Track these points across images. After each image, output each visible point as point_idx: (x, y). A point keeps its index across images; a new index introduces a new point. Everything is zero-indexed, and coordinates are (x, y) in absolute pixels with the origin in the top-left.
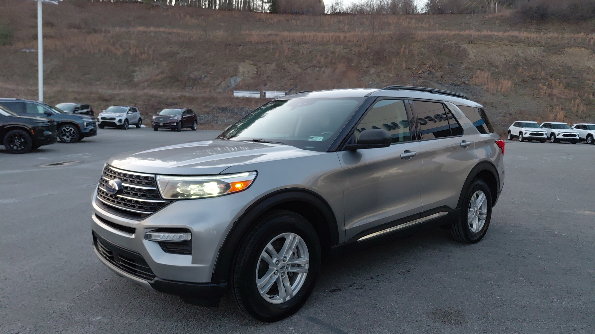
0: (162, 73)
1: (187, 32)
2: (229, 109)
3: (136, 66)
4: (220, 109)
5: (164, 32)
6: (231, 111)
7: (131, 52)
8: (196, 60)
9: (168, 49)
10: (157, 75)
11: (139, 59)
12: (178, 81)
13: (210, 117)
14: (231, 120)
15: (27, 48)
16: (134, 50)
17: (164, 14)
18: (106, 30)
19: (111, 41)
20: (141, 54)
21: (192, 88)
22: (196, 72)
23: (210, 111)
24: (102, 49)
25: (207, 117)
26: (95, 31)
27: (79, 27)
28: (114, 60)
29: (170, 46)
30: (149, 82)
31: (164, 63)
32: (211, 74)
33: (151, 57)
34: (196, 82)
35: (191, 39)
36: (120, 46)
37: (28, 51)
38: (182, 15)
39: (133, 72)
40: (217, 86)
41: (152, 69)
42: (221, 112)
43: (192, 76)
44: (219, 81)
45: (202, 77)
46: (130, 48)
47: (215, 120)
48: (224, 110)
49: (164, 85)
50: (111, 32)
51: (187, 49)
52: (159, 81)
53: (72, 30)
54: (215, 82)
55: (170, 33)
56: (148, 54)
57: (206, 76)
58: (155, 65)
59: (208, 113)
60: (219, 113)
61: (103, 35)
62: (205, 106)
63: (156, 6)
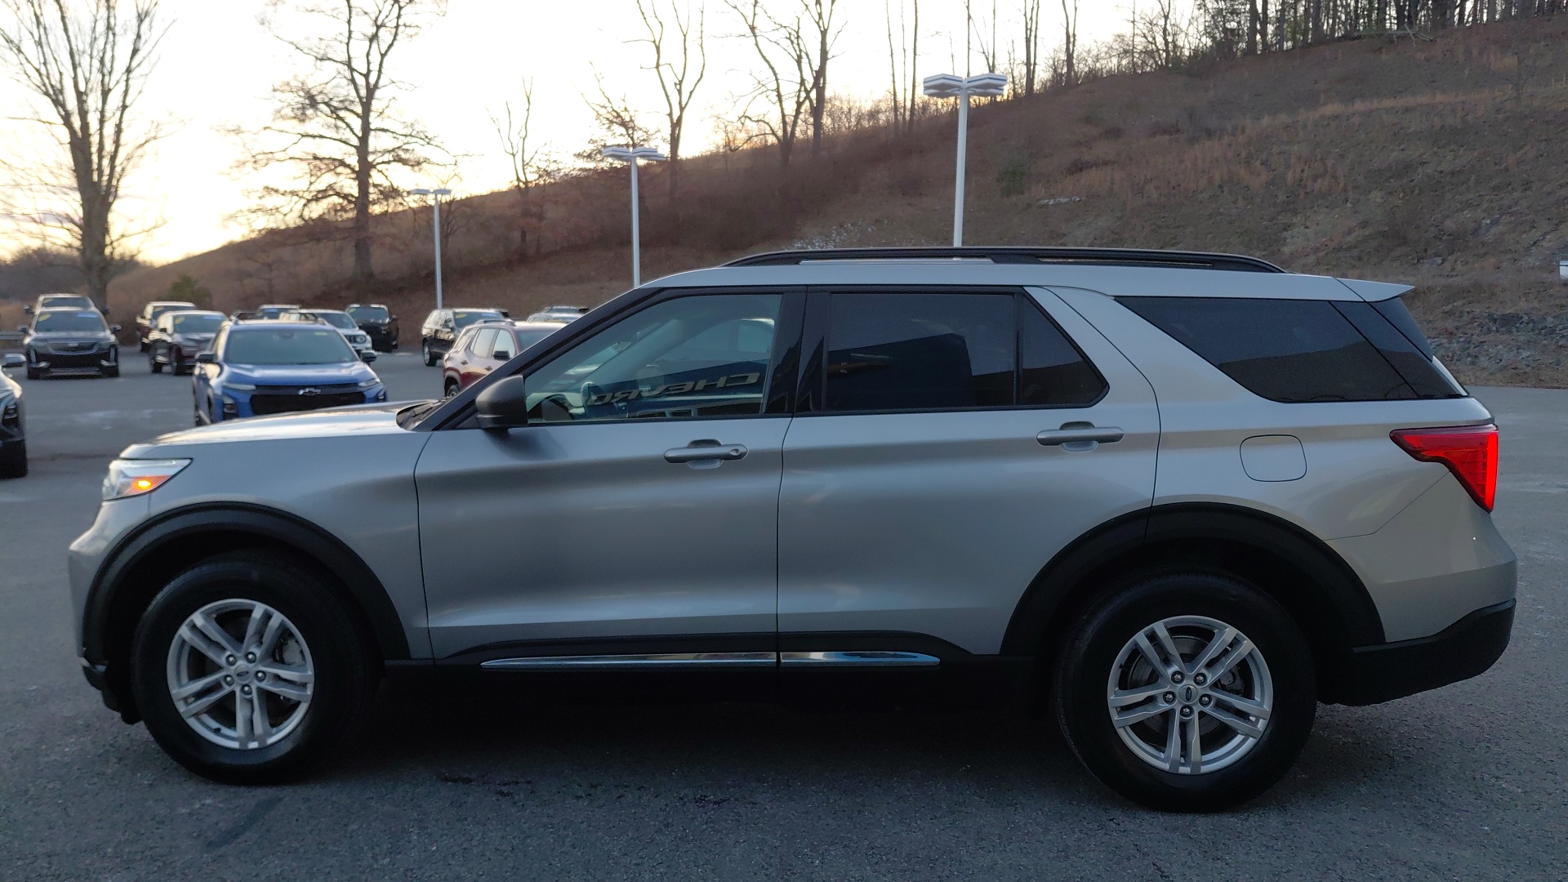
0: (1364, 225)
1: (1461, 98)
2: (1526, 318)
3: (1295, 213)
4: (1495, 321)
5: (1387, 111)
6: (1531, 325)
7: (1290, 177)
8: (1473, 178)
9: (1395, 154)
10: (1349, 233)
11: (1306, 193)
12: (1405, 241)
13: (1455, 345)
14: (1525, 354)
15: (1052, 196)
16: (1299, 170)
17: (1420, 56)
18: (1235, 128)
19: (1244, 154)
20: (1315, 179)
21: (1444, 260)
22: (1467, 214)
23: (1457, 328)
24: (1217, 178)
25: (1447, 345)
26: (1209, 134)
27: (1172, 130)
28: (1241, 203)
29: (1402, 147)
30: (1321, 254)
31: (1377, 196)
32: (1511, 215)
33: (1342, 185)
34: (1457, 242)
35: (1469, 117)
36: (1262, 164)
37: (1052, 202)
38: (1475, 52)
39: (1285, 229)
40: (1528, 249)
41: (1337, 216)
42: (1494, 329)
43: (1450, 225)
44: (1535, 234)
45: (1483, 225)
46: (1288, 167)
47: (1469, 355)
48: (1508, 322)
49: (1360, 259)
50: (1247, 131)
51: (1452, 148)
52: (1349, 249)
53: (1158, 138)
54: (1524, 236)
55: (1407, 110)
56: (1335, 177)
57: (1495, 223)
58: (1349, 205)
59: (1451, 333)
60: (1489, 331)
61: (1226, 140)
62: (1449, 314)
63: (1398, 37)
